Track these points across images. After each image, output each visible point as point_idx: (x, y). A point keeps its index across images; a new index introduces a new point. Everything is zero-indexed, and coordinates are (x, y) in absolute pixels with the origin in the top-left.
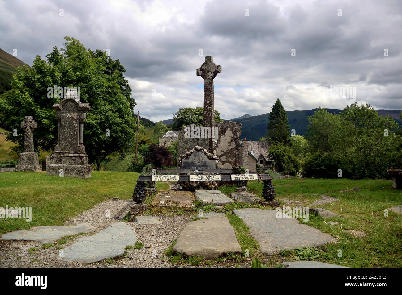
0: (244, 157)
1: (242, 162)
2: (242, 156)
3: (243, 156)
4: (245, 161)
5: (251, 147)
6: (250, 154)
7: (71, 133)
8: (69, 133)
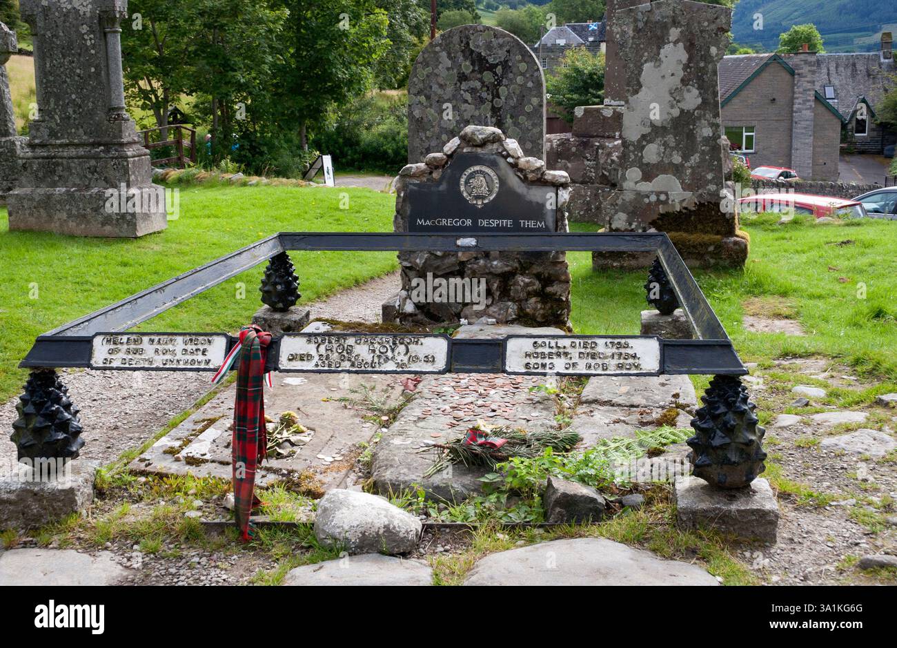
0: (799, 111)
1: (792, 126)
2: (792, 108)
3: (796, 107)
4: (804, 124)
5: (828, 74)
6: (820, 99)
7: (78, 71)
8: (71, 70)
